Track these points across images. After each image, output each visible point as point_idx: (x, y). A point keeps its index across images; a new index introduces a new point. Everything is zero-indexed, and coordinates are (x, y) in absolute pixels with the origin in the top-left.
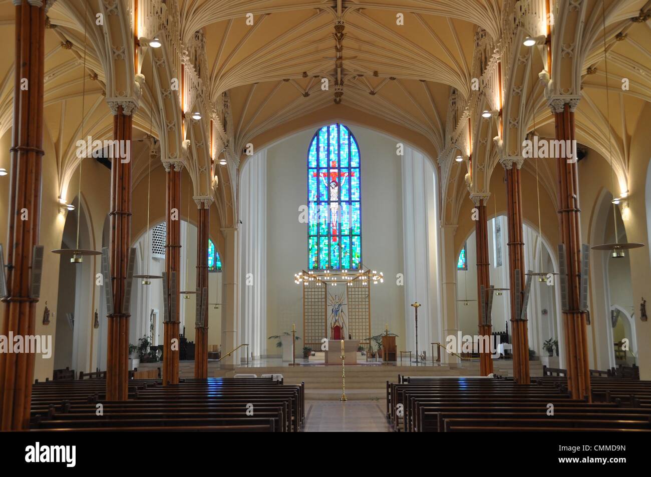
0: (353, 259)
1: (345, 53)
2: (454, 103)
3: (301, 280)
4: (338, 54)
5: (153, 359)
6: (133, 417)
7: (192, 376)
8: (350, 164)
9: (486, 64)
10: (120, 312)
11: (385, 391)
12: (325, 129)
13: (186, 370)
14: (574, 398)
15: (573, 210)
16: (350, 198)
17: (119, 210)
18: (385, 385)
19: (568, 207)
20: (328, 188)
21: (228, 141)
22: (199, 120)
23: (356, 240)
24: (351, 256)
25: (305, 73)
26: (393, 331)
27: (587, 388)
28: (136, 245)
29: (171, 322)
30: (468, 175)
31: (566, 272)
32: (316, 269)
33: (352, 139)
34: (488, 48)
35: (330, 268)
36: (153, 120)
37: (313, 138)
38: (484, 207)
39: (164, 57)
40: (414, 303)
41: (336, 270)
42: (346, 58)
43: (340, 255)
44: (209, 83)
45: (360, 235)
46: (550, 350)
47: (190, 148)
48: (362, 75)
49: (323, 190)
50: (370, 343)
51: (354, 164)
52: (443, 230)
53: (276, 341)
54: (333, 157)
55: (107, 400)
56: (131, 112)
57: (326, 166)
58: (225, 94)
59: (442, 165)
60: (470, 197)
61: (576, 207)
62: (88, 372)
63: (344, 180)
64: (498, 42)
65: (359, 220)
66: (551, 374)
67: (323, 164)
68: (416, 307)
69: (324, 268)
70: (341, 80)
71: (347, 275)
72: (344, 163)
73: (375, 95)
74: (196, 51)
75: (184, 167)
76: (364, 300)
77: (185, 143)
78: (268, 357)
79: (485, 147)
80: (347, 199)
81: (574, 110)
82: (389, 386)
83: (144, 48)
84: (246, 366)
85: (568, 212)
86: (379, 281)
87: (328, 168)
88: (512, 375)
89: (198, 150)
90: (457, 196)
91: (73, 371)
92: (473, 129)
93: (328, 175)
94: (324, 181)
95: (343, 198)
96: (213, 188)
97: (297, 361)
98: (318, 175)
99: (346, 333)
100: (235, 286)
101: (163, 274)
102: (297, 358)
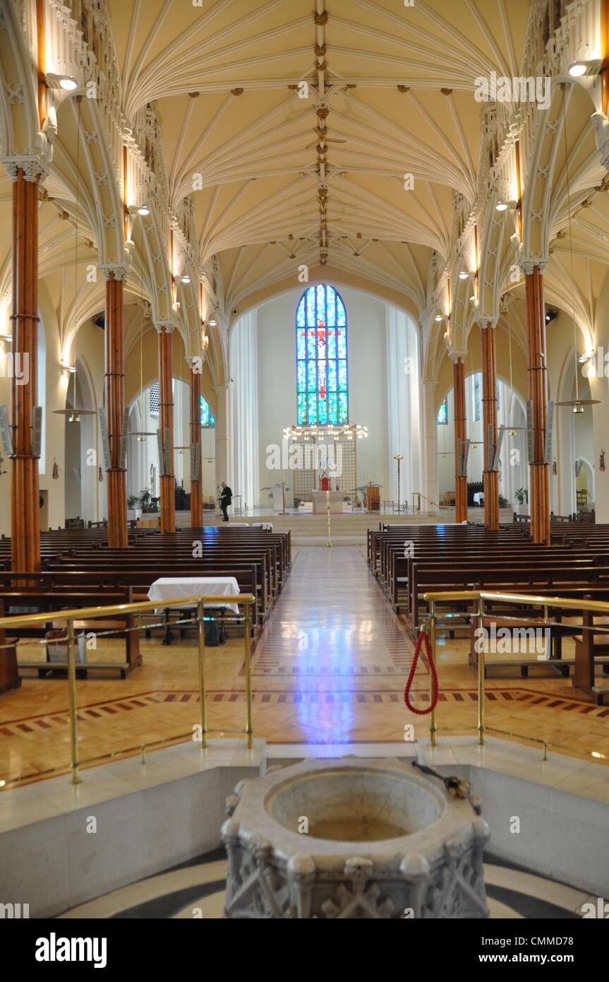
0: (340, 414)
1: (329, 215)
2: (434, 264)
3: (289, 435)
4: (323, 217)
5: (155, 510)
6: (131, 562)
7: (189, 525)
8: (336, 324)
9: (464, 227)
10: (117, 467)
11: (366, 537)
12: (312, 289)
13: (182, 519)
14: (535, 541)
15: (540, 368)
16: (337, 356)
17: (112, 371)
18: (366, 533)
19: (536, 365)
20: (316, 347)
21: (218, 303)
22: (188, 284)
23: (343, 396)
24: (338, 412)
25: (291, 235)
26: (377, 482)
27: (547, 532)
28: (135, 404)
29: (167, 475)
30: (447, 334)
31: (533, 426)
32: (306, 424)
33: (338, 299)
34: (465, 211)
35: (318, 423)
36: (144, 283)
37: (301, 299)
38: (462, 364)
39: (154, 224)
40: (396, 456)
41: (324, 425)
42: (331, 221)
43: (327, 411)
44: (198, 247)
45: (347, 392)
46: (521, 498)
47: (180, 309)
48: (346, 237)
49: (311, 349)
50: (356, 494)
51: (341, 322)
52: (424, 386)
53: (268, 492)
54: (321, 316)
55: (109, 547)
56: (122, 277)
57: (314, 325)
58: (214, 257)
59: (423, 324)
60: (449, 355)
61: (543, 365)
62: (95, 521)
63: (331, 339)
64: (474, 205)
65: (345, 377)
66: (520, 520)
67: (311, 323)
68: (399, 460)
69: (313, 423)
70: (326, 242)
71: (334, 430)
72: (331, 323)
73: (359, 257)
74: (185, 216)
75: (176, 328)
76: (350, 453)
77: (175, 306)
78: (261, 507)
79: (463, 307)
80: (334, 357)
81: (542, 272)
82: (369, 533)
83: (134, 216)
84: (239, 516)
85: (536, 370)
86: (363, 435)
87: (316, 327)
88: (483, 522)
89: (188, 311)
90: (438, 354)
91: (82, 521)
92: (452, 290)
93: (316, 334)
94: (312, 339)
95: (330, 357)
96: (203, 348)
97: (287, 511)
98: (306, 334)
99: (333, 485)
100: (228, 441)
101: (158, 430)
102: (287, 508)
